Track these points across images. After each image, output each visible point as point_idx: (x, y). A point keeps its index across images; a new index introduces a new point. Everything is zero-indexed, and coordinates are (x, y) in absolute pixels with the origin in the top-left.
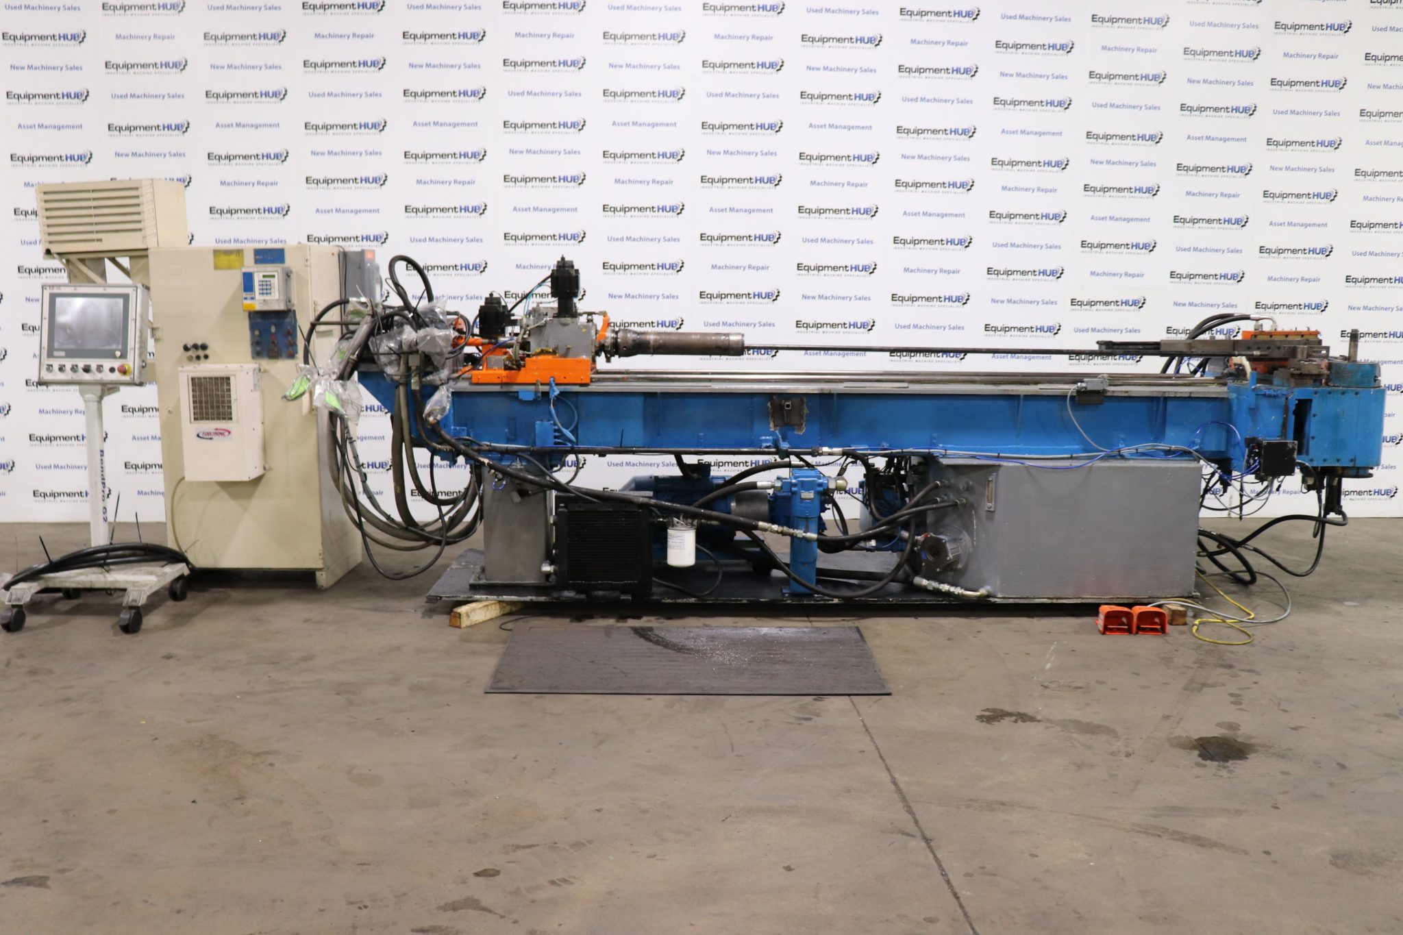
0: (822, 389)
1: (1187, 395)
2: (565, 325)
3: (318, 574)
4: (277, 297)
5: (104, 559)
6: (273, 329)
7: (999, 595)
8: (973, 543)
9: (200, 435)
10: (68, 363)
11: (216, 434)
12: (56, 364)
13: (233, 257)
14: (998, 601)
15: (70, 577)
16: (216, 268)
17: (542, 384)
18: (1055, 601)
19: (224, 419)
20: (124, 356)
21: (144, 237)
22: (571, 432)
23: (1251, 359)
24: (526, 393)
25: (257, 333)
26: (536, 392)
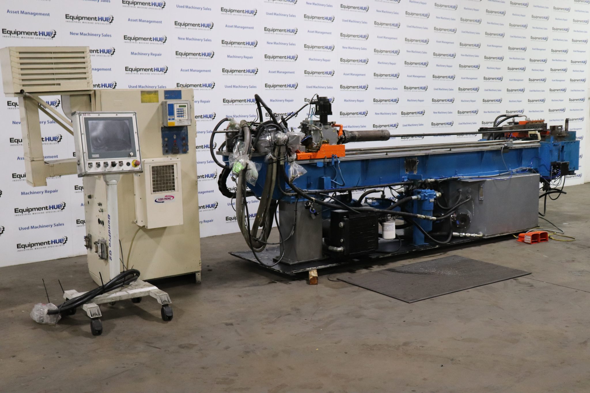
0: (426, 153)
1: (530, 147)
2: (327, 129)
3: (197, 274)
4: (187, 118)
5: (123, 282)
6: (175, 137)
7: (486, 235)
8: (472, 215)
9: (157, 200)
10: (102, 161)
11: (166, 199)
12: (94, 162)
13: (152, 95)
14: (485, 237)
15: (106, 296)
16: (142, 102)
17: (328, 158)
18: (501, 235)
19: (170, 190)
20: (135, 155)
21: (88, 83)
22: (335, 181)
23: (539, 131)
24: (320, 163)
25: (166, 139)
26: (324, 162)
